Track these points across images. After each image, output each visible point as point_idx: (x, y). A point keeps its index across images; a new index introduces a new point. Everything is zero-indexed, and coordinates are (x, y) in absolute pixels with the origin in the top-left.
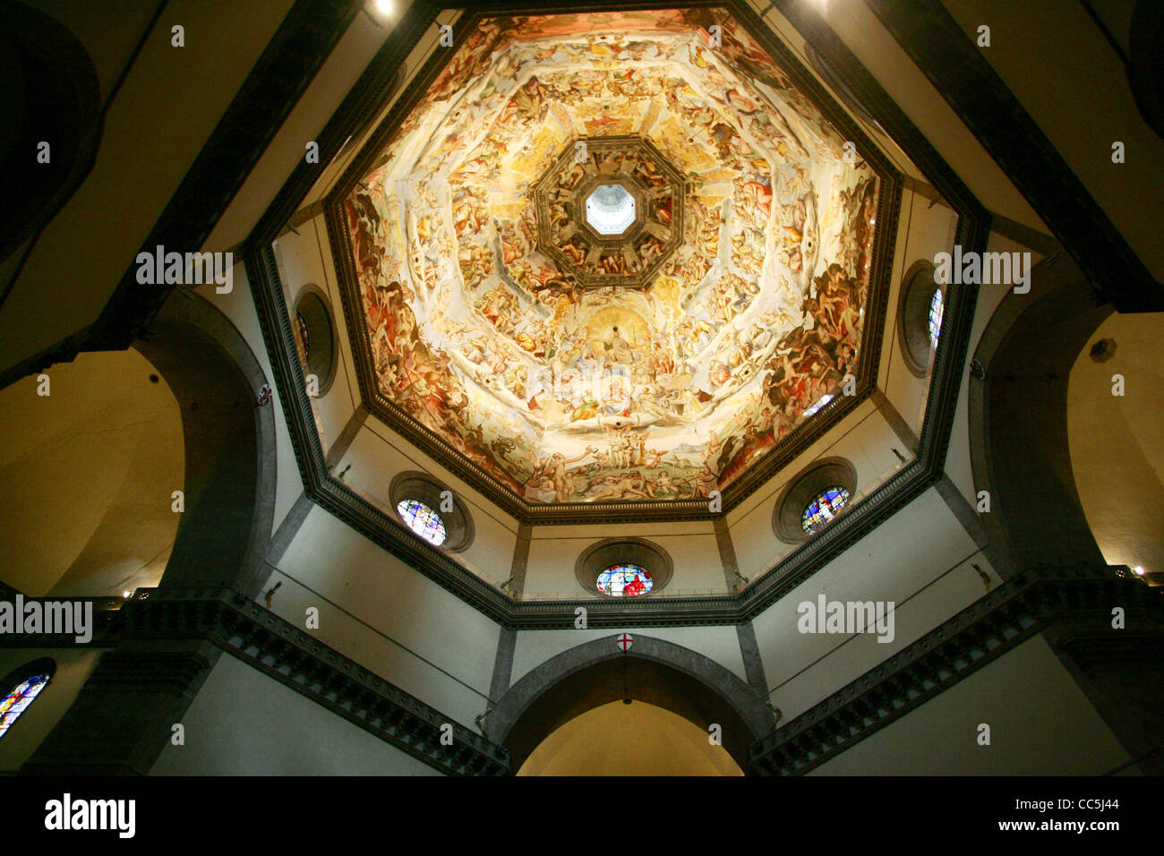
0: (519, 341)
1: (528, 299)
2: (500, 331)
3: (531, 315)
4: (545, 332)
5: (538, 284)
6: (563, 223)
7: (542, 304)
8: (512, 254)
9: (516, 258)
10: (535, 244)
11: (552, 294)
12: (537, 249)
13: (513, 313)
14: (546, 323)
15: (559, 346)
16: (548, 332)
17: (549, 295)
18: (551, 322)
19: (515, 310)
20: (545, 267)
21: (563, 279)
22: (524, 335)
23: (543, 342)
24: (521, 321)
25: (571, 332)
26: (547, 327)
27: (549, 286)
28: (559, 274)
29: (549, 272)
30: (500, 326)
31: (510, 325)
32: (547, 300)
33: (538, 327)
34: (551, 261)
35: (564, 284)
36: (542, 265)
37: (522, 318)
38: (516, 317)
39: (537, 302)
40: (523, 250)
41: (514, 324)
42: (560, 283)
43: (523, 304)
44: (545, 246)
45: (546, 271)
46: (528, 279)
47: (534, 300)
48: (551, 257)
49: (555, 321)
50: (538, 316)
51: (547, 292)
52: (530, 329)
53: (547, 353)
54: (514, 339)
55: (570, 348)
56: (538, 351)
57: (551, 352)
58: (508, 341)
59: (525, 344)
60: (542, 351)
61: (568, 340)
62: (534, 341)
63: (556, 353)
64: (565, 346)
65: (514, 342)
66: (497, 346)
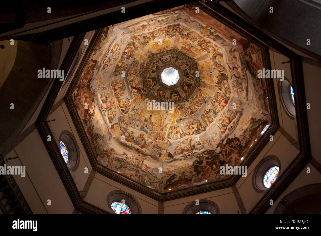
0: (119, 102)
2: (115, 95)
3: (127, 95)
7: (132, 94)
15: (130, 111)
16: (129, 104)
18: (132, 101)
19: (123, 91)
22: (122, 101)
23: (126, 107)
25: (136, 108)
30: (116, 93)
31: (119, 95)
33: (127, 101)
37: (124, 95)
38: (122, 93)
41: (121, 96)
50: (129, 97)
52: (125, 100)
53: (125, 111)
54: (118, 100)
55: (133, 114)
56: (123, 109)
57: (126, 112)
58: (116, 100)
59: (120, 104)
60: (124, 110)
61: (134, 110)
62: (123, 105)
63: (128, 113)
64: (132, 112)
65: (117, 102)
66: (112, 100)
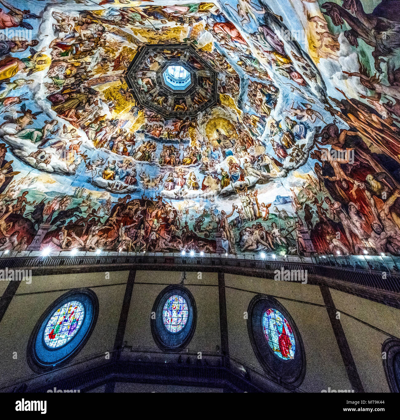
0: (184, 163)
1: (177, 142)
2: (175, 166)
3: (182, 147)
4: (192, 150)
5: (176, 132)
6: (166, 101)
7: (184, 139)
8: (158, 132)
9: (160, 131)
10: (163, 119)
11: (185, 132)
12: (165, 120)
13: (175, 153)
14: (190, 146)
15: (201, 151)
16: (193, 148)
17: (184, 133)
18: (191, 144)
19: (175, 151)
20: (174, 124)
21: (184, 122)
22: (185, 159)
23: (193, 155)
24: (180, 154)
25: (202, 141)
26: (191, 147)
27: (181, 130)
28: (181, 121)
29: (177, 124)
30: (173, 163)
31: (177, 159)
32: (184, 136)
33: (188, 150)
34: (174, 119)
35: (186, 123)
36: (172, 123)
37: (180, 152)
38: (177, 154)
39: (181, 140)
40: (161, 126)
41: (178, 158)
42: (184, 124)
43: (177, 146)
44: (167, 115)
45: (175, 125)
46: (172, 134)
47: (179, 141)
48: (173, 117)
49: (193, 142)
50: (185, 146)
51: (182, 133)
52: (185, 154)
53: (198, 158)
54: (182, 164)
55: (206, 148)
56: (194, 160)
57: (199, 156)
58: (181, 167)
59: (187, 162)
60: (196, 159)
61: (203, 145)
62: (190, 158)
63: (202, 155)
64: (203, 149)
65: (182, 166)
66: (177, 173)
